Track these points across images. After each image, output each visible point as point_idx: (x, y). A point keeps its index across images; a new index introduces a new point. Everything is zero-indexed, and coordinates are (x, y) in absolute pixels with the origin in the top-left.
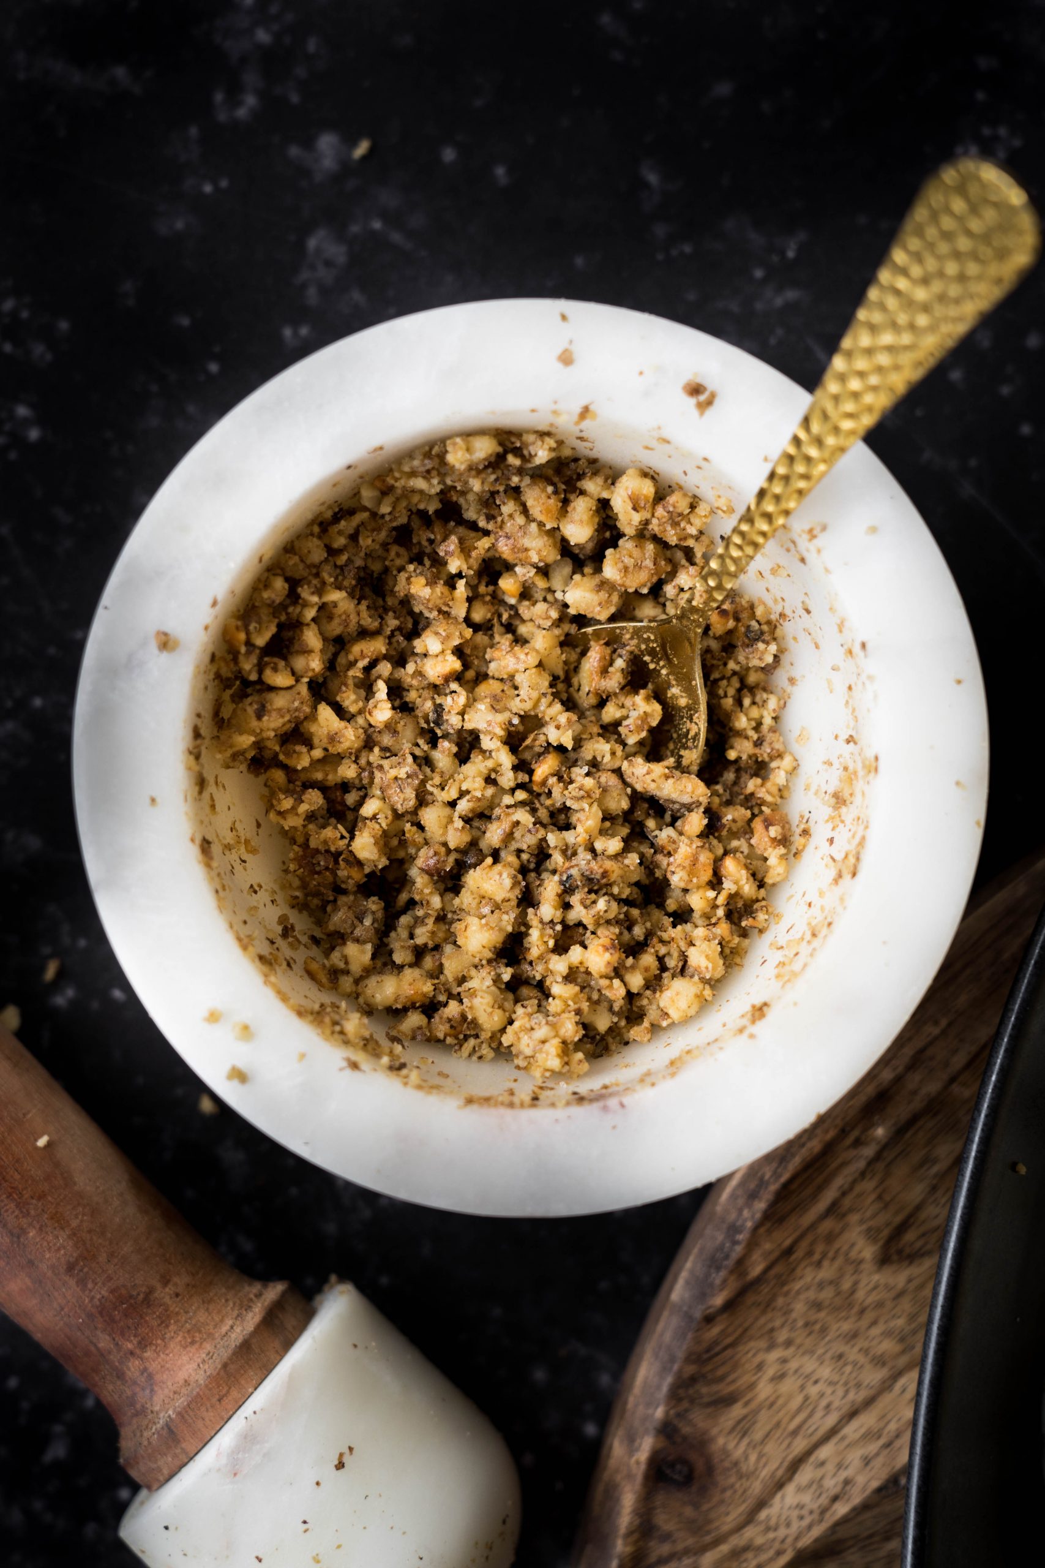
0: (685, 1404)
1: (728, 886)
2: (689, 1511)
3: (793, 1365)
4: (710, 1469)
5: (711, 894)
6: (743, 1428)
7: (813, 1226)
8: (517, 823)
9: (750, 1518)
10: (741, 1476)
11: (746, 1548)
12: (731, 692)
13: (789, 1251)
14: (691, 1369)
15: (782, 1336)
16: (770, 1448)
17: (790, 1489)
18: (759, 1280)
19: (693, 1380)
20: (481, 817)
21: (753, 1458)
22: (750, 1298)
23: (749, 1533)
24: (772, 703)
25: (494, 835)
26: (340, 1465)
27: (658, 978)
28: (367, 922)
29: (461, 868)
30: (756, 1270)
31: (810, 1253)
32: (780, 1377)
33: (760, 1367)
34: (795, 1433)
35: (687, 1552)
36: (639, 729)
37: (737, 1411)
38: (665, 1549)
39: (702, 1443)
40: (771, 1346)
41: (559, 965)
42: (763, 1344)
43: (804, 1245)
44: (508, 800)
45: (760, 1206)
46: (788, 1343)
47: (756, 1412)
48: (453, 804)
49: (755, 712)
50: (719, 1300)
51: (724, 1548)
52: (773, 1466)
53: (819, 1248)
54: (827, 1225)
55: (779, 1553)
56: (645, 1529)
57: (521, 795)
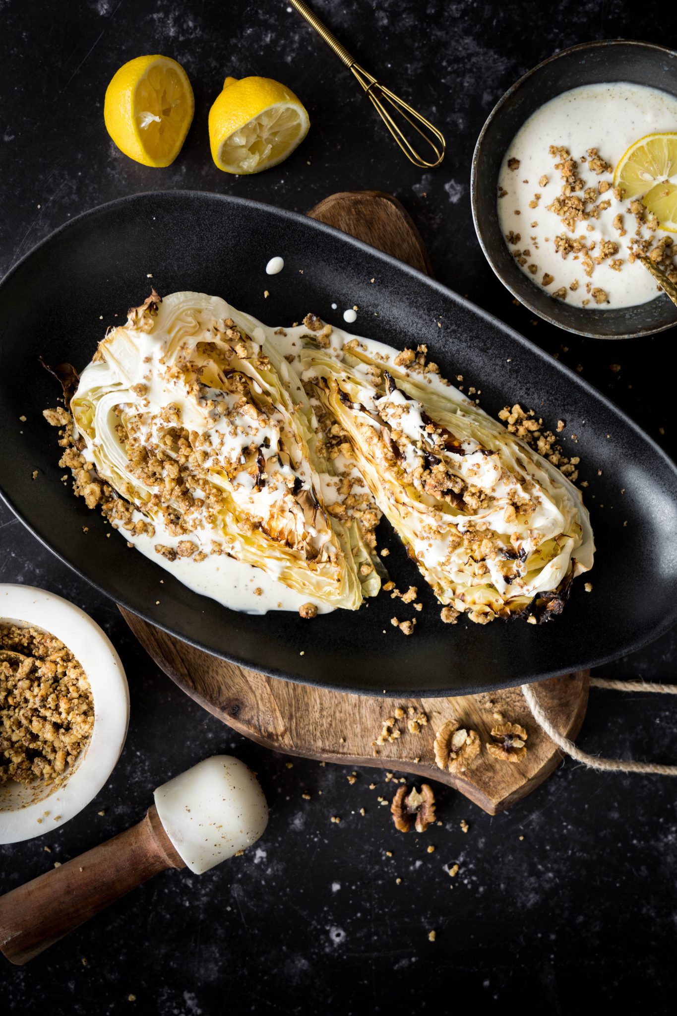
0: (217, 702)
1: (58, 660)
2: (247, 709)
3: (215, 668)
4: (237, 700)
5: (59, 666)
6: (228, 687)
7: (177, 651)
8: (23, 715)
9: (254, 692)
10: (241, 692)
11: (261, 696)
12: (7, 640)
13: (182, 660)
14: (208, 697)
15: (206, 669)
16: (236, 681)
17: (248, 679)
18: (188, 671)
19: (211, 697)
20: (19, 724)
21: (237, 687)
22: (193, 675)
23: (258, 694)
24: (13, 629)
25: (24, 722)
26: (189, 811)
27: (77, 688)
28: (40, 763)
29: (31, 733)
30: (186, 671)
31: (185, 654)
32: (217, 673)
33: (213, 677)
34: (233, 672)
35: (258, 713)
36: (8, 670)
37: (223, 687)
38: (255, 718)
39: (229, 700)
40: (208, 673)
41: (64, 715)
42: (206, 675)
43: (182, 655)
44: (16, 715)
45: (167, 664)
46: (208, 667)
47: (225, 682)
48: (13, 731)
49: (15, 635)
50: (191, 684)
51: (260, 702)
52: (241, 682)
53: (184, 651)
54: (178, 647)
55: (265, 687)
56: (248, 723)
57: (17, 710)
